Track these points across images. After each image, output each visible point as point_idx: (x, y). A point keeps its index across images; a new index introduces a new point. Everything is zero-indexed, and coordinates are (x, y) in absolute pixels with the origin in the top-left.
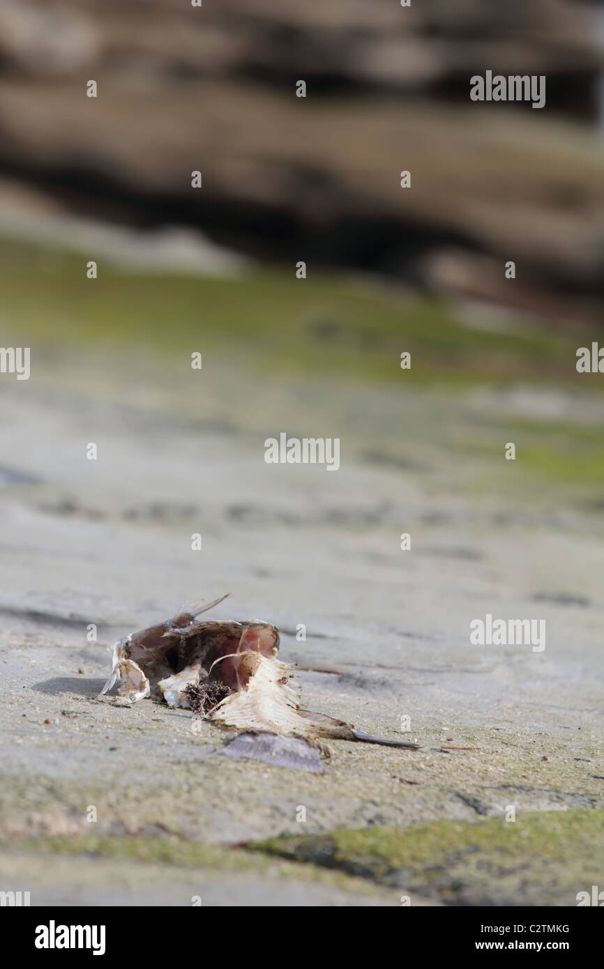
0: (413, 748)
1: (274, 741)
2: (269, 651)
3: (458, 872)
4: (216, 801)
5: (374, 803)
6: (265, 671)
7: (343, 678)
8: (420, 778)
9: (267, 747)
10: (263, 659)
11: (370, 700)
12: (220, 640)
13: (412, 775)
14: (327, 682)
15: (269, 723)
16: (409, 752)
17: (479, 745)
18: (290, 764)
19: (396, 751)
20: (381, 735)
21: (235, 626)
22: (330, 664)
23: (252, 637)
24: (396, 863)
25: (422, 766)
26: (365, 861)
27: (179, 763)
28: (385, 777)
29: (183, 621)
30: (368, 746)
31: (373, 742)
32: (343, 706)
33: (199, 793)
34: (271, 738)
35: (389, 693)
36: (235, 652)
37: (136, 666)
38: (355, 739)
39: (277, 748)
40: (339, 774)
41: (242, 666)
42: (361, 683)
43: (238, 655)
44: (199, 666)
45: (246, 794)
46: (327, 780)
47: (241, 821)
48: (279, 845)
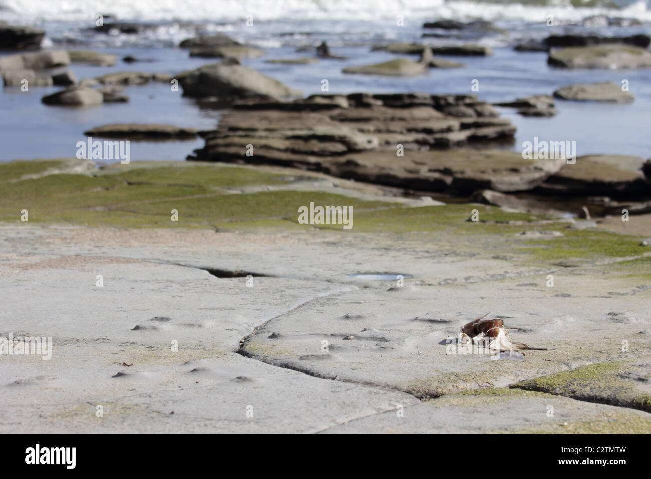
0: (546, 350)
1: (509, 353)
2: (501, 326)
3: (572, 388)
4: (500, 373)
5: (541, 368)
6: (501, 332)
7: (520, 330)
8: (551, 358)
9: (508, 355)
10: (500, 329)
11: (528, 335)
12: (488, 324)
13: (548, 358)
14: (515, 331)
15: (505, 347)
16: (545, 351)
17: (563, 346)
18: (515, 359)
19: (542, 351)
20: (536, 347)
21: (492, 320)
22: (515, 326)
23: (496, 323)
24: (554, 386)
25: (550, 355)
26: (546, 387)
27: (486, 363)
28: (541, 359)
29: (477, 321)
30: (534, 350)
31: (535, 349)
32: (522, 338)
33: (495, 371)
34: (508, 352)
35: (533, 333)
36: (492, 328)
37: (466, 335)
38: (530, 349)
39: (511, 355)
40: (529, 360)
41: (494, 331)
42: (525, 331)
43: (493, 328)
44: (483, 333)
45: (507, 370)
46: (527, 363)
47: (508, 378)
48: (520, 385)
